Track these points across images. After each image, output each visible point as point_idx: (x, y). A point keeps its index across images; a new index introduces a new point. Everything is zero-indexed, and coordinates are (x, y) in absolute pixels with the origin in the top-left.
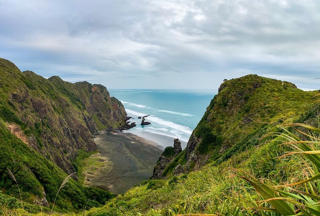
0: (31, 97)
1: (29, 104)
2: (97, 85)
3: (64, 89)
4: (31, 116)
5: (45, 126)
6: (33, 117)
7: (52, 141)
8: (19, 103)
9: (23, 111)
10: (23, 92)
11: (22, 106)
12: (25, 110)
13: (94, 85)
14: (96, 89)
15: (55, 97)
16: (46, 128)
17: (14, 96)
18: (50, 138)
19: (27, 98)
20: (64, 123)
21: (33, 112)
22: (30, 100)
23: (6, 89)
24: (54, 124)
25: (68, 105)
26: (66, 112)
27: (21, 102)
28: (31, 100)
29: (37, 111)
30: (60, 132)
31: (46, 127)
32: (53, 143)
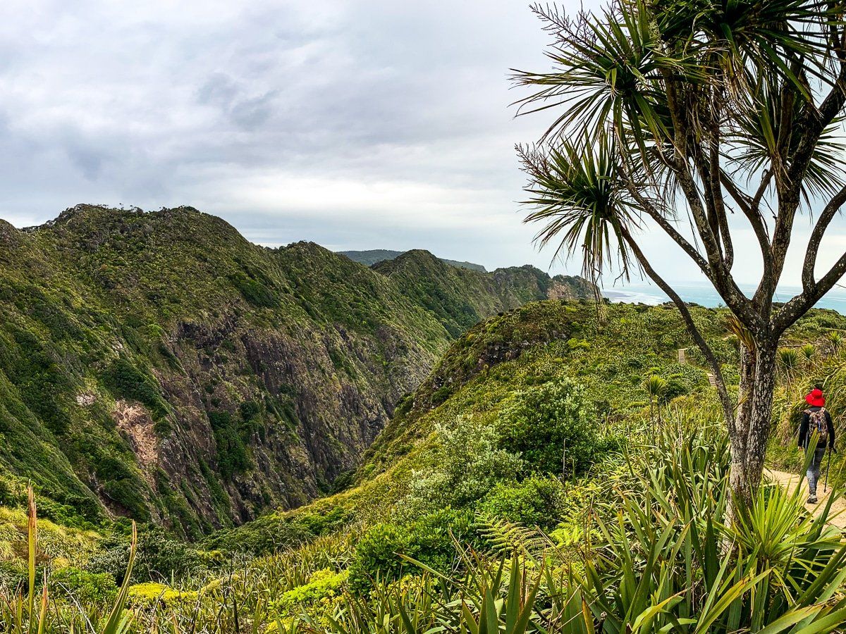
0: (244, 331)
1: (234, 350)
2: (568, 279)
3: (437, 294)
4: (235, 384)
5: (273, 412)
6: (240, 386)
7: (287, 457)
8: (198, 347)
9: (207, 371)
10: (222, 317)
11: (208, 357)
12: (215, 366)
13: (558, 278)
14: (564, 293)
15: (370, 324)
16: (274, 420)
17: (187, 329)
18: (282, 447)
19: (231, 334)
20: (365, 404)
21: (244, 373)
22: (242, 339)
23: (165, 311)
24: (322, 408)
25: (403, 348)
26: (395, 370)
27: (205, 345)
28: (244, 339)
29: (258, 369)
30: (340, 430)
31: (276, 416)
32: (289, 461)
